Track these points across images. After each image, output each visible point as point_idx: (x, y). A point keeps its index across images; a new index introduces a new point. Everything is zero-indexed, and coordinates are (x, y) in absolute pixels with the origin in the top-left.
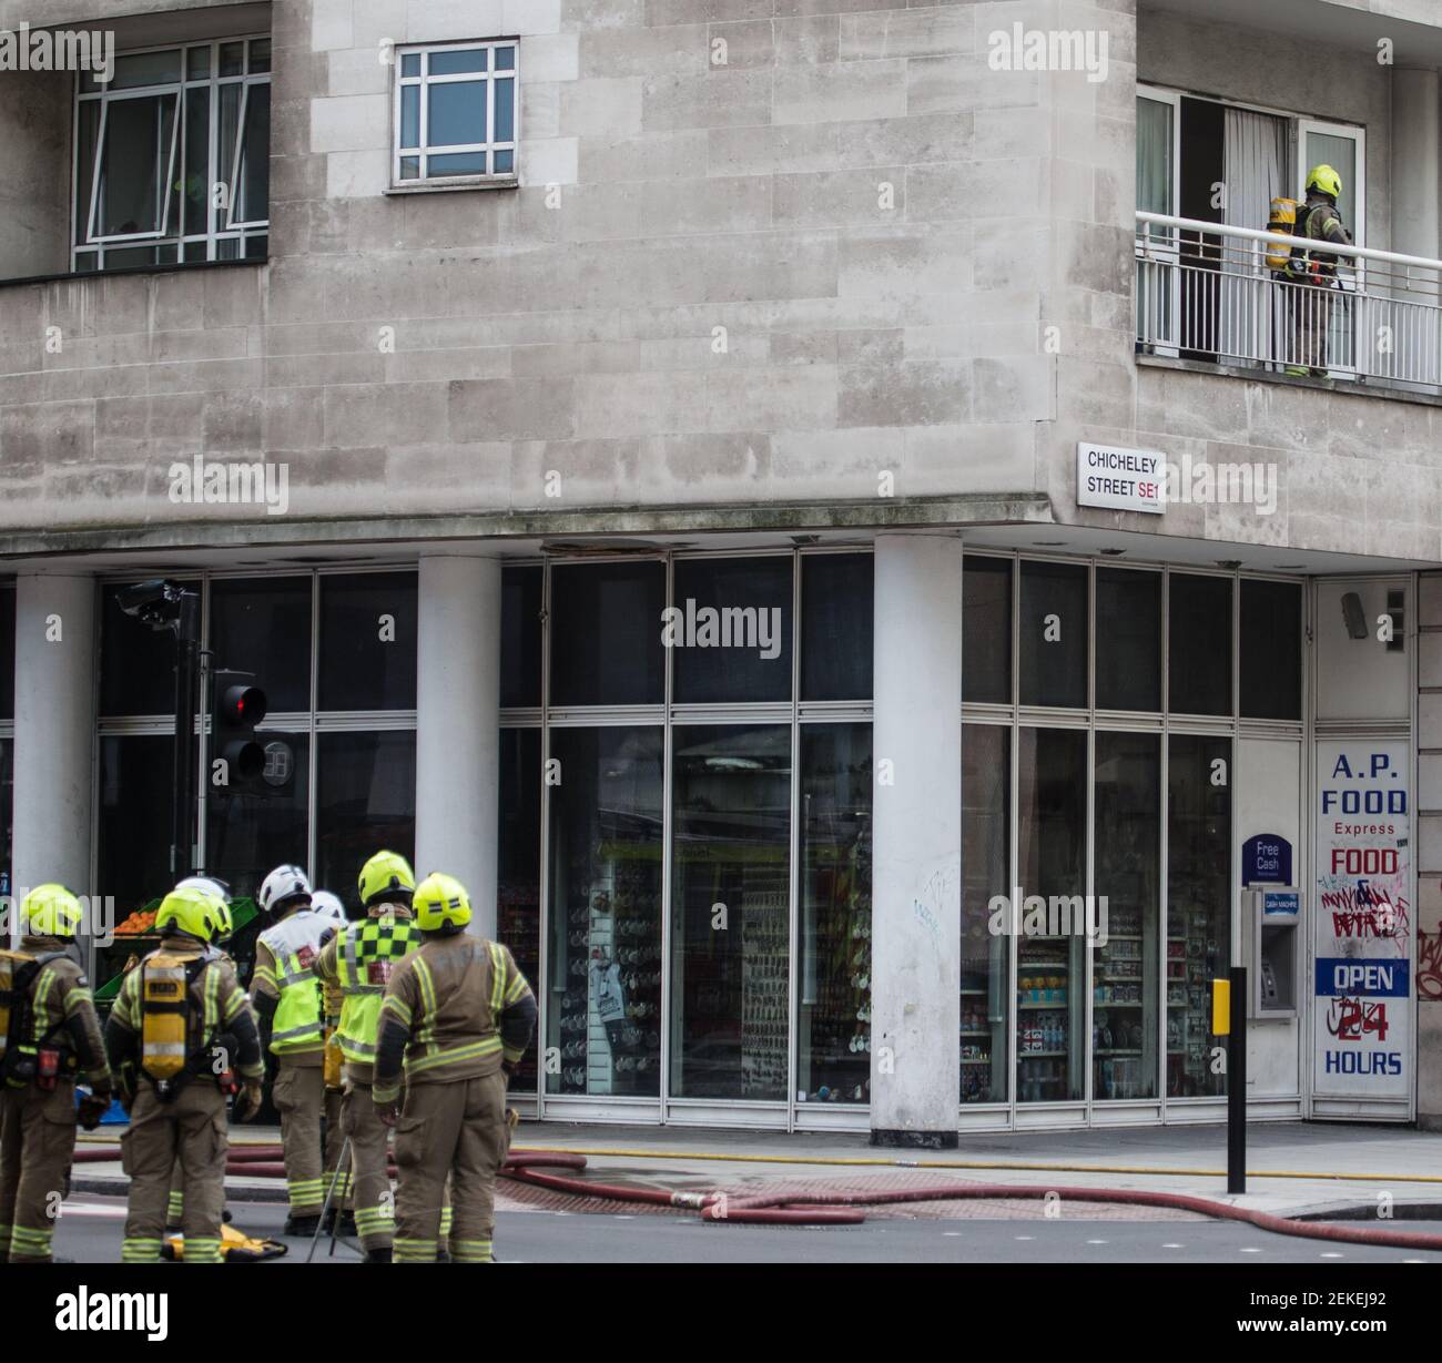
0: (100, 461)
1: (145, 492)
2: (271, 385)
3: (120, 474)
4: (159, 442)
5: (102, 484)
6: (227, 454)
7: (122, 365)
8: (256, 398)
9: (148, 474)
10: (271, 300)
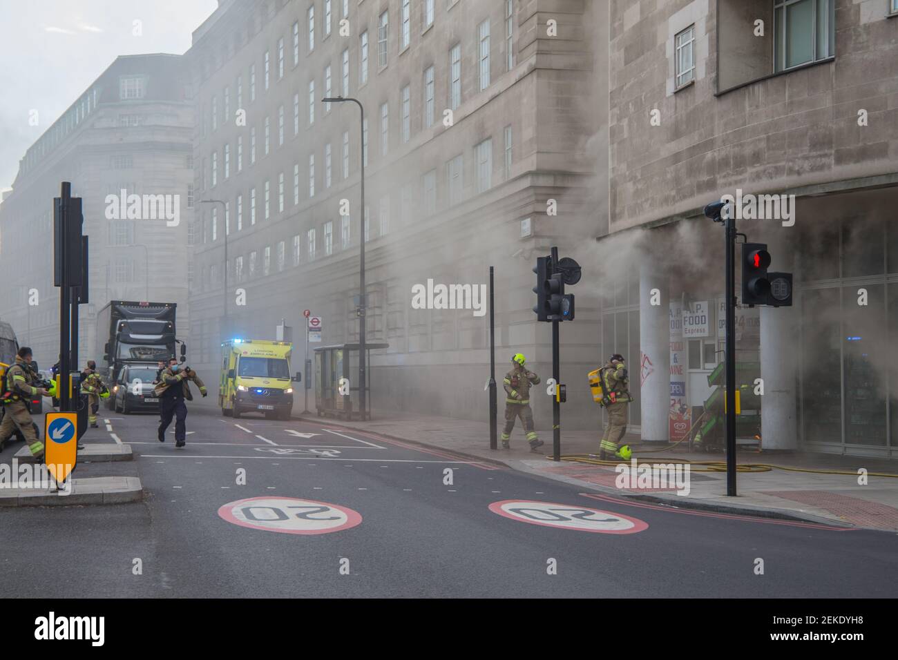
0: (768, 163)
1: (785, 174)
2: (837, 118)
3: (776, 167)
4: (791, 151)
5: (769, 173)
6: (819, 153)
7: (776, 118)
8: (830, 125)
9: (786, 167)
10: (836, 79)
